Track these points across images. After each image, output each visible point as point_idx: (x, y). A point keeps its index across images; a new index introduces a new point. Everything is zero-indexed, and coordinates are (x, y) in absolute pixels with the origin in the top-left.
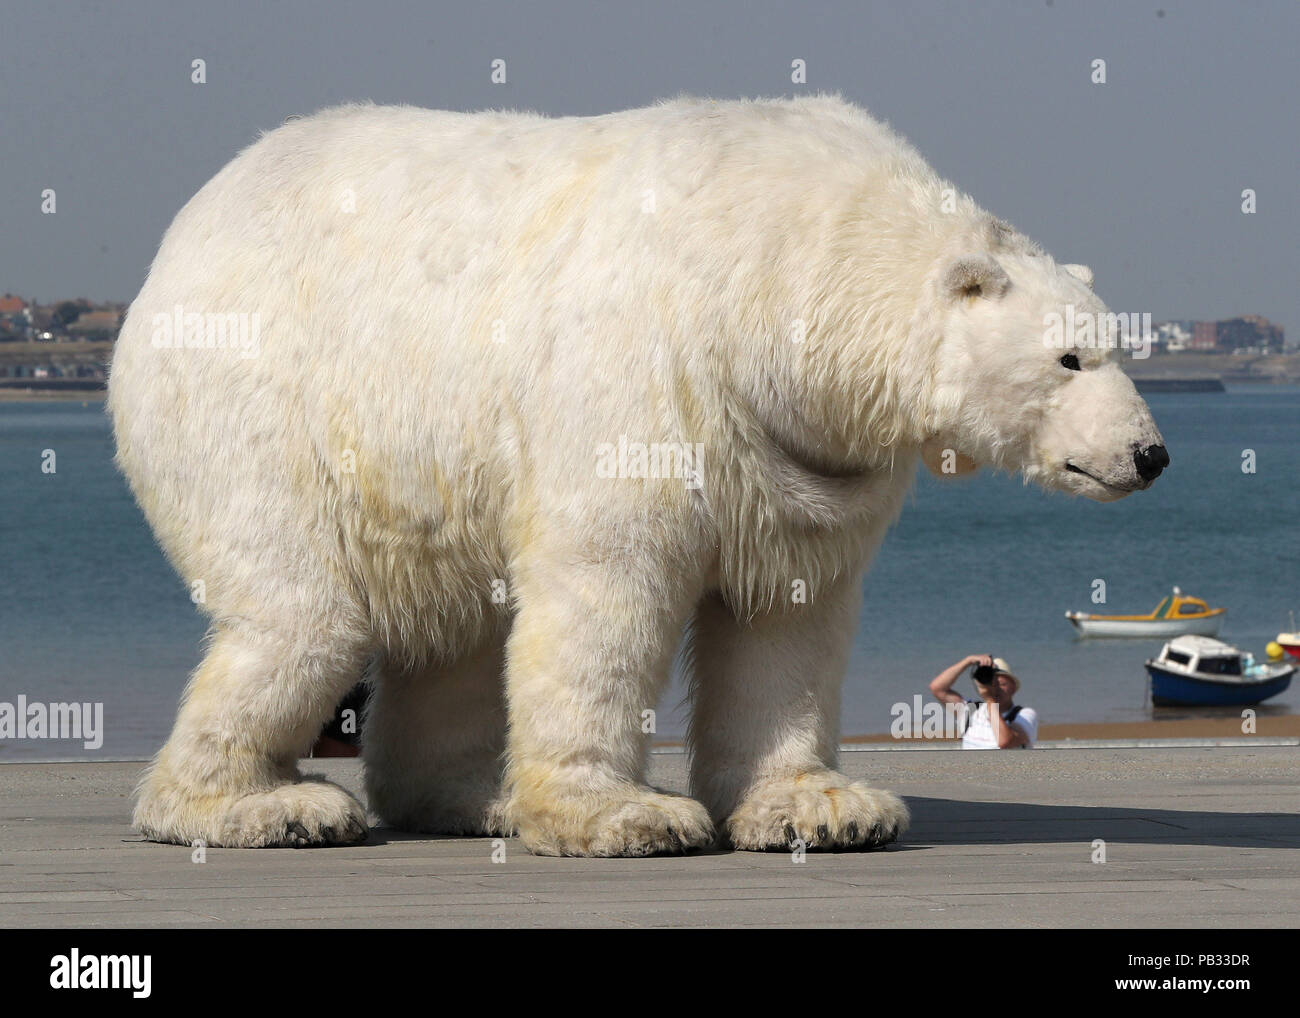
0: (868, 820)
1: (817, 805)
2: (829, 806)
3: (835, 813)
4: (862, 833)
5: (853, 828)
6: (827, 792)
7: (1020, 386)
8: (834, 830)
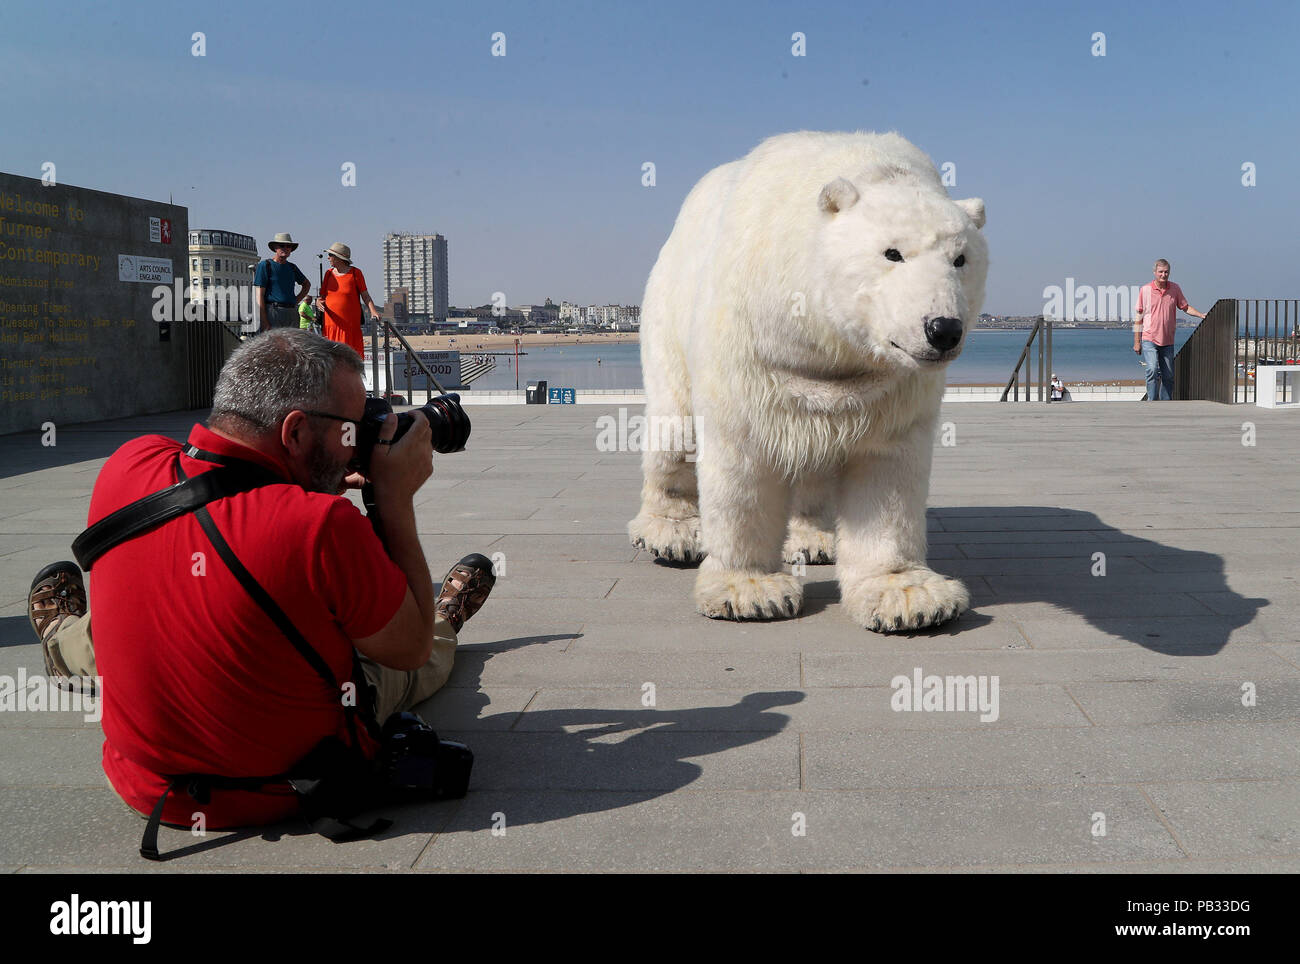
0: (930, 611)
1: (896, 600)
2: (904, 601)
3: (908, 604)
4: (927, 620)
5: (920, 617)
6: (905, 590)
7: (851, 277)
8: (906, 620)
